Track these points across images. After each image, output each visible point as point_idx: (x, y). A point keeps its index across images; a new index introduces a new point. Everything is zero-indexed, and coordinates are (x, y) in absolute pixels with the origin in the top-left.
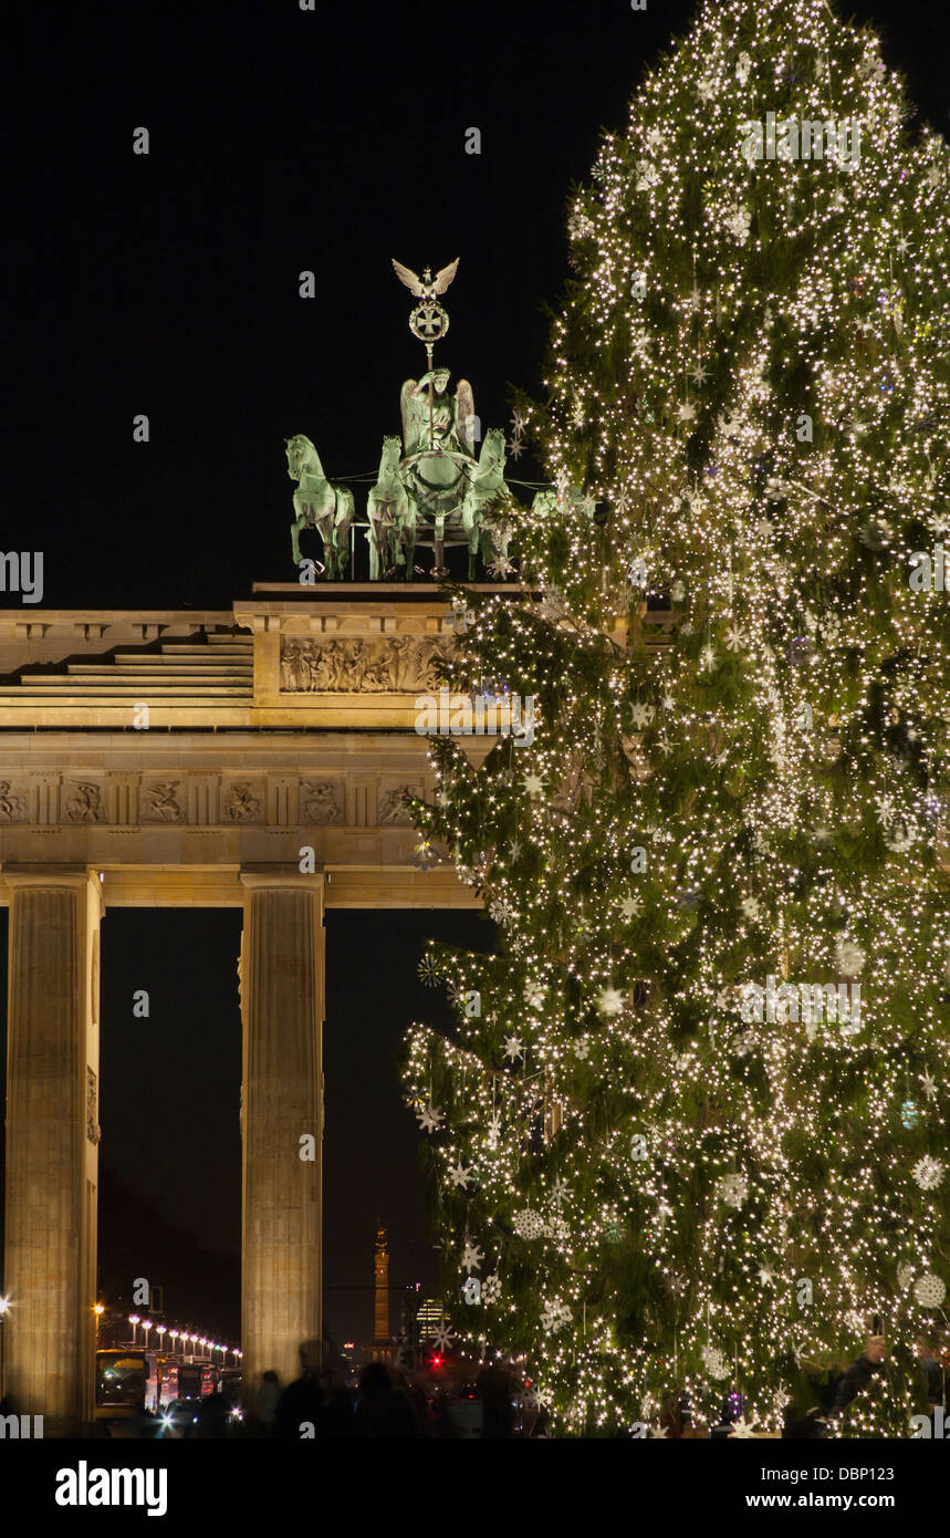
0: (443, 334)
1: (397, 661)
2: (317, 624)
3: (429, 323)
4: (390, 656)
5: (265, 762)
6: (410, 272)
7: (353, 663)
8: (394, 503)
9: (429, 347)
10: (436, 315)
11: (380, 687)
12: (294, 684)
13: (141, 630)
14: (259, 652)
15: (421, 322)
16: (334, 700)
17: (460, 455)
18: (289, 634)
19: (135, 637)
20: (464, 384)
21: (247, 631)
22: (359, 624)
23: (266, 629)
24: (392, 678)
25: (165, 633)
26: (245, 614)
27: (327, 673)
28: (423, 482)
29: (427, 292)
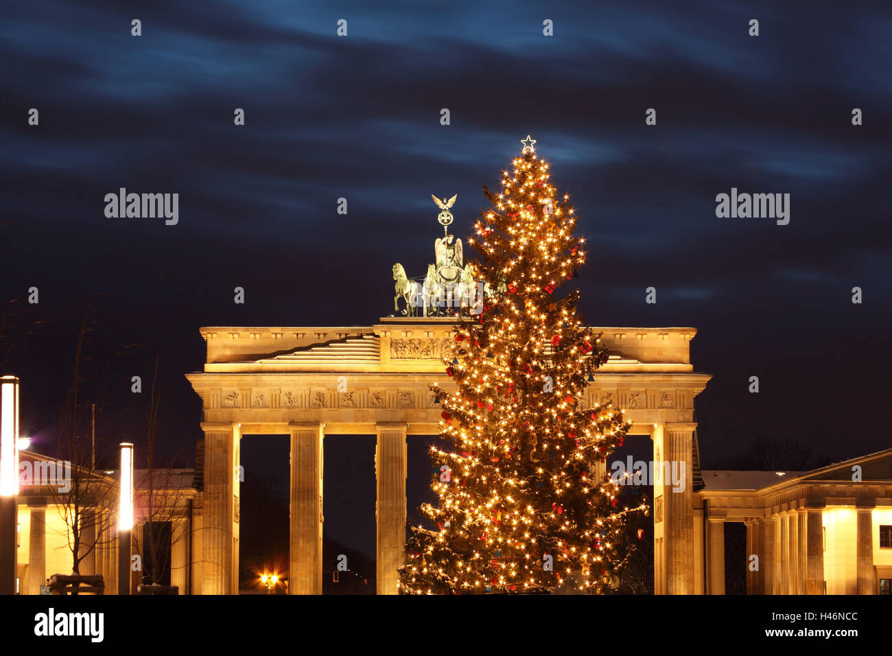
0: (451, 222)
1: (433, 348)
2: (404, 334)
3: (445, 218)
4: (431, 346)
5: (385, 385)
6: (438, 200)
7: (417, 348)
9: (446, 227)
10: (448, 216)
11: (427, 357)
12: (396, 356)
13: (339, 335)
14: (382, 345)
15: (443, 218)
16: (410, 362)
17: (457, 268)
18: (394, 338)
19: (338, 337)
20: (459, 241)
21: (378, 336)
22: (419, 334)
23: (385, 336)
24: (432, 353)
25: (348, 336)
26: (378, 330)
27: (408, 352)
28: (443, 278)
29: (445, 207)
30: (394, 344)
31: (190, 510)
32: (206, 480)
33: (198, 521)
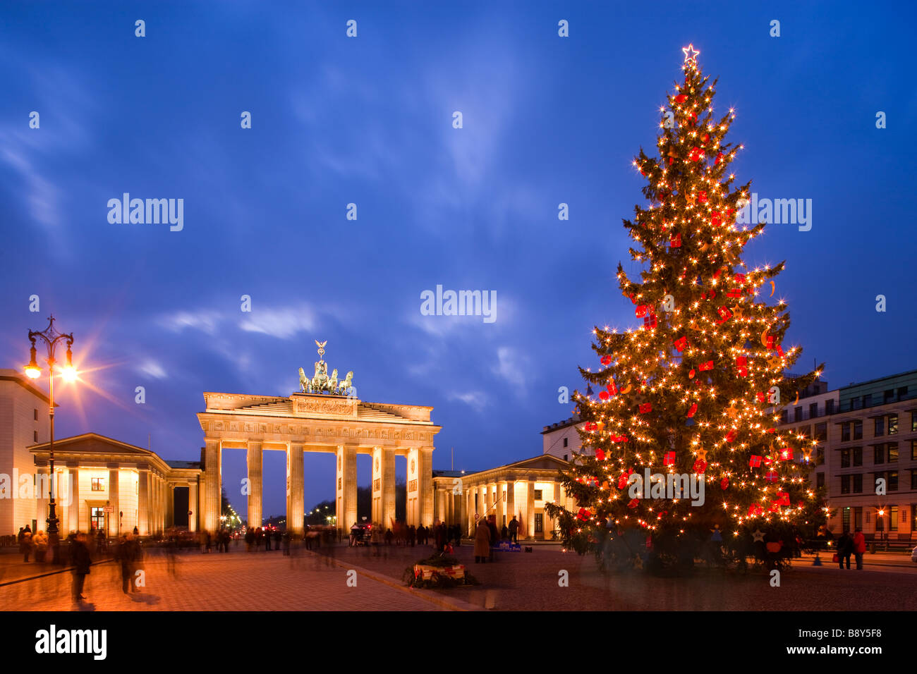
2: (305, 400)
5: (295, 423)
6: (318, 343)
7: (311, 407)
12: (300, 410)
14: (294, 405)
15: (320, 352)
16: (307, 413)
18: (300, 402)
21: (292, 401)
23: (296, 401)
25: (277, 401)
26: (292, 397)
27: (306, 409)
29: (322, 346)
30: (299, 405)
31: (198, 479)
32: (207, 465)
33: (202, 485)
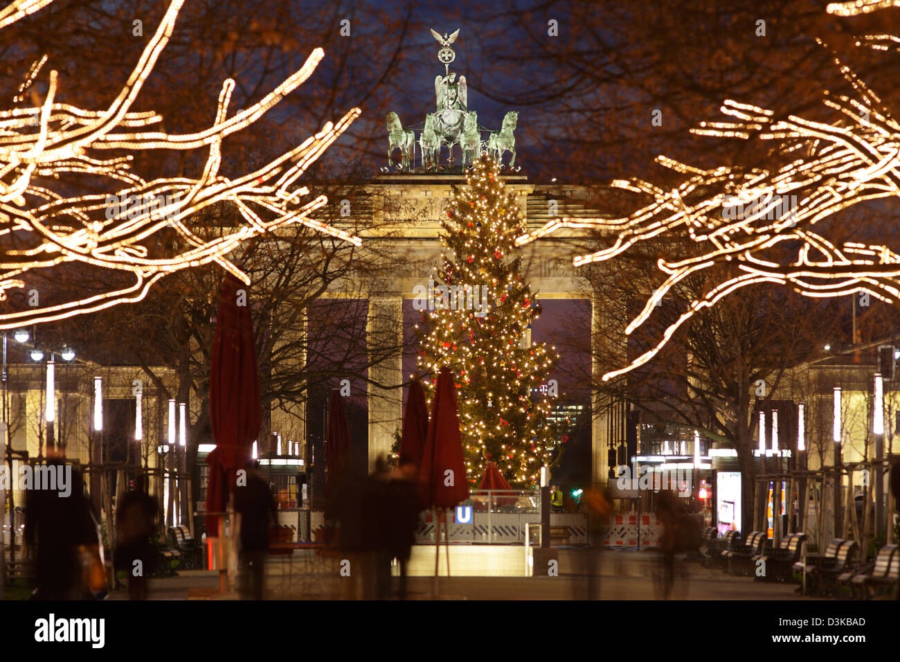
0: (452, 60)
1: (432, 208)
2: (399, 193)
3: (446, 56)
4: (429, 206)
5: (378, 251)
6: (438, 34)
7: (414, 209)
8: (431, 141)
9: (447, 66)
10: (449, 52)
11: (425, 219)
12: (390, 218)
14: (375, 205)
15: (443, 55)
16: (406, 224)
17: (460, 111)
18: (388, 197)
20: (462, 77)
21: (370, 195)
22: (416, 193)
23: (379, 196)
24: (430, 215)
26: (369, 188)
27: (403, 214)
29: (446, 43)
30: (387, 204)
